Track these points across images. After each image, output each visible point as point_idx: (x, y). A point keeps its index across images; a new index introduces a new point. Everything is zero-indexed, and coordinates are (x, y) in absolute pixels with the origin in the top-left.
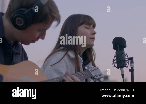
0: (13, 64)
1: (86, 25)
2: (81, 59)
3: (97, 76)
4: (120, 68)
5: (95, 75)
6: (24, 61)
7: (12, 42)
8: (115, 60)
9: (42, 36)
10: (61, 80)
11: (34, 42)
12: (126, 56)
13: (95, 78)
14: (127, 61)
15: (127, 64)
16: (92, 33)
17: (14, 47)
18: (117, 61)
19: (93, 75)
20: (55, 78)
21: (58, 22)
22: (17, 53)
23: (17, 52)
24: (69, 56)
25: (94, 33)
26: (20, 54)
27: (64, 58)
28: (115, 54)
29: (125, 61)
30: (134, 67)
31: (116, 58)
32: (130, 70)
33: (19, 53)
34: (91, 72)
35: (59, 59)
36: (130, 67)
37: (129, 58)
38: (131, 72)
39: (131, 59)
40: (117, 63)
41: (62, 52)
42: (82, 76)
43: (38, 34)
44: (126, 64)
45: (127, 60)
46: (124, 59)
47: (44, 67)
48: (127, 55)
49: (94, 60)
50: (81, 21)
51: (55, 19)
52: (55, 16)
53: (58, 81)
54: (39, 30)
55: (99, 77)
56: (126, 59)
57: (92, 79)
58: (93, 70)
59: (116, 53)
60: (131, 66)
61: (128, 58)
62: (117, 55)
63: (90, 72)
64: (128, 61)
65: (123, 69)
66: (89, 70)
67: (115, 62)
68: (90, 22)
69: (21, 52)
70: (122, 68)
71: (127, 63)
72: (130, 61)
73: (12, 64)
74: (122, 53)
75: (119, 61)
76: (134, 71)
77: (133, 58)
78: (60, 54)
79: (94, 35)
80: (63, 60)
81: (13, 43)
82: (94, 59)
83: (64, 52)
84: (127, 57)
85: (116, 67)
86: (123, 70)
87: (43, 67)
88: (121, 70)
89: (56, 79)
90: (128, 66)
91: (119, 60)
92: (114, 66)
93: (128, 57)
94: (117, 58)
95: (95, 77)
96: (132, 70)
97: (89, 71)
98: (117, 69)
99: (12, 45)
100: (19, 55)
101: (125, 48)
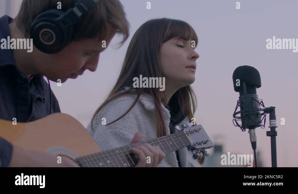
0: (33, 119)
1: (178, 39)
2: (167, 112)
3: (200, 144)
4: (247, 130)
5: (195, 142)
6: (53, 113)
7: (29, 76)
8: (238, 113)
9: (92, 65)
10: (127, 152)
11: (74, 76)
12: (260, 104)
13: (196, 148)
14: (262, 114)
15: (263, 121)
16: (191, 57)
17: (33, 87)
18: (241, 114)
19: (191, 142)
20: (115, 149)
21: (125, 36)
22: (39, 99)
23: (38, 96)
24: (142, 105)
25: (195, 57)
26: (46, 101)
27: (132, 110)
28: (238, 101)
29: (258, 115)
30: (277, 127)
31: (241, 110)
32: (268, 134)
33: (44, 100)
34: (188, 137)
35: (123, 112)
36: (269, 127)
37: (266, 108)
38: (270, 137)
39: (271, 111)
40: (242, 118)
41: (129, 98)
42: (169, 143)
43: (83, 61)
44: (261, 122)
45: (262, 112)
46: (256, 112)
47: (92, 128)
48: (262, 102)
49: (194, 112)
50: (168, 32)
51: (118, 30)
52: (119, 23)
53: (122, 154)
54: (86, 54)
55: (203, 146)
56: (261, 110)
57: (189, 150)
58: (192, 133)
59: (240, 98)
60: (270, 124)
61: (264, 109)
62: (241, 103)
63: (186, 137)
64: (264, 115)
65: (254, 132)
66: (183, 132)
67: (239, 118)
68: (187, 34)
69: (47, 97)
70: (252, 130)
71: (261, 119)
72: (268, 115)
73: (31, 121)
74: (252, 98)
75: (247, 115)
76: (276, 135)
77: (275, 109)
78: (126, 102)
79: (195, 60)
80: (130, 114)
81: (32, 78)
82: (192, 112)
83: (133, 98)
84: (262, 107)
85: (241, 127)
86: (254, 134)
87: (90, 128)
88: (249, 132)
89: (119, 150)
90: (264, 126)
91: (247, 113)
92: (236, 125)
93: (264, 107)
94: (242, 108)
95: (195, 145)
96: (272, 134)
97: (185, 135)
98: (242, 130)
99: (29, 81)
100: (42, 103)
101: (257, 88)
